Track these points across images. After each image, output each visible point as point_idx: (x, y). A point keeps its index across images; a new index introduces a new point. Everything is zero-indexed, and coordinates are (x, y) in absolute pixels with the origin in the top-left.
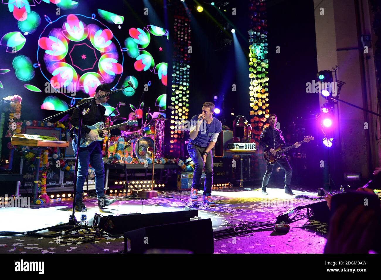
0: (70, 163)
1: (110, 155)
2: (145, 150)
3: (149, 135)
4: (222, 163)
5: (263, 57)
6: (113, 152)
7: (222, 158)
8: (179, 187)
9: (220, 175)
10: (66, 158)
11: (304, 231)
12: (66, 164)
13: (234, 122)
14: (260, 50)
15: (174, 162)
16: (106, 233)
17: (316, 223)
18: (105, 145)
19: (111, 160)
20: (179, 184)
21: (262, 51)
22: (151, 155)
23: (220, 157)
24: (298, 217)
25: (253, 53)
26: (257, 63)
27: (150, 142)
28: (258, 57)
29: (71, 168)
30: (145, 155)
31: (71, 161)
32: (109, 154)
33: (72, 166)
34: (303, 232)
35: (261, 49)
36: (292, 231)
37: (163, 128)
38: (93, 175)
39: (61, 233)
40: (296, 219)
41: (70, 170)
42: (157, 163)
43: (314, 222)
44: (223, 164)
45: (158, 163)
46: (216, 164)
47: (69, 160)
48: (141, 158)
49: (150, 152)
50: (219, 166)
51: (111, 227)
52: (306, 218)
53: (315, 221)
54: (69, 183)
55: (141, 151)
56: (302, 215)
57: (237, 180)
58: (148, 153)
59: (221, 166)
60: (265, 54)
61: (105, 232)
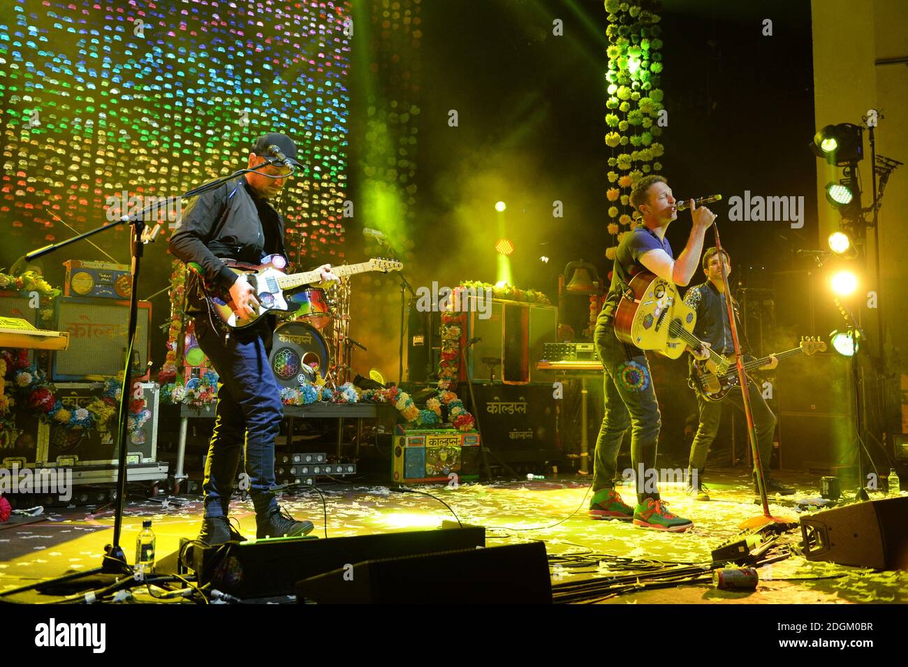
0: (69, 399)
1: (192, 377)
2: (295, 361)
3: (306, 316)
4: (525, 404)
5: (647, 83)
6: (202, 366)
7: (525, 386)
8: (397, 472)
9: (520, 440)
10: (58, 386)
11: (799, 588)
12: (58, 402)
13: (560, 279)
14: (639, 61)
15: (382, 398)
16: (222, 594)
17: (830, 568)
18: (174, 345)
19: (196, 391)
20: (398, 465)
21: (645, 63)
22: (313, 378)
23: (521, 383)
24: (774, 554)
25: (617, 69)
26: (630, 101)
27: (310, 338)
28: (632, 82)
29: (73, 415)
30: (295, 376)
31: (72, 393)
32: (188, 371)
33: (75, 409)
34: (799, 591)
35: (641, 58)
36: (765, 589)
37: (348, 295)
38: (139, 437)
39: (84, 597)
40: (769, 558)
41: (71, 420)
42: (334, 400)
43: (823, 565)
44: (527, 406)
45: (337, 401)
46: (508, 406)
47: (67, 392)
48: (285, 386)
49: (309, 369)
50: (515, 411)
51: (235, 578)
52: (797, 554)
53: (827, 564)
54: (67, 460)
55: (283, 366)
56: (784, 548)
57: (571, 456)
58: (303, 372)
59: (522, 412)
60: (653, 74)
61: (216, 592)
